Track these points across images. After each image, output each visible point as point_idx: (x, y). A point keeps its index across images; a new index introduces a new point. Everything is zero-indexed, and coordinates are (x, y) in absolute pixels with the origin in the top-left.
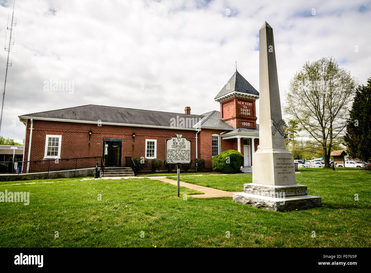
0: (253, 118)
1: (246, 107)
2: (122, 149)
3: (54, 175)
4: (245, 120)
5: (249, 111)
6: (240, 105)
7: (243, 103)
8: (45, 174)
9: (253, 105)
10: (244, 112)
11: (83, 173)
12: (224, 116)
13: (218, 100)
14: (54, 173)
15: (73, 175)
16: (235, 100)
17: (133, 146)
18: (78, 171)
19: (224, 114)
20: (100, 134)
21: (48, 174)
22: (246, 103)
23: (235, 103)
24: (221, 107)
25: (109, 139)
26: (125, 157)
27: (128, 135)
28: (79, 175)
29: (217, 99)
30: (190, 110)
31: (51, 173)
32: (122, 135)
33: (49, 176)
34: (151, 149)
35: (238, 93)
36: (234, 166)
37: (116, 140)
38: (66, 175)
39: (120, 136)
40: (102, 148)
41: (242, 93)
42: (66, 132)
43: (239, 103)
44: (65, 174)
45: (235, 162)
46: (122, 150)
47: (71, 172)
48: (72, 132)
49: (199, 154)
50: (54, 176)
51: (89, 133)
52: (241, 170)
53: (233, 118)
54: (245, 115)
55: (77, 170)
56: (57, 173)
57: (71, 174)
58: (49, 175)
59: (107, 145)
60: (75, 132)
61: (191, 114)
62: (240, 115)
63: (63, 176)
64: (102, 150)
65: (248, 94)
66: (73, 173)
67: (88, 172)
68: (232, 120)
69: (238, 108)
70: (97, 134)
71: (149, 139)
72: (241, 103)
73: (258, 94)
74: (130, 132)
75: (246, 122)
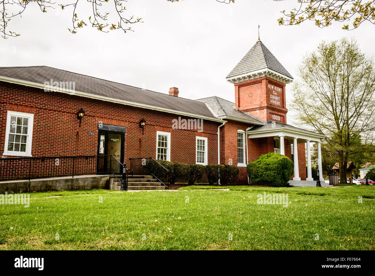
0: (283, 109)
1: (276, 94)
2: (125, 145)
3: (40, 185)
5: (278, 99)
6: (270, 89)
8: (25, 184)
9: (283, 91)
10: (274, 100)
11: (85, 183)
12: (241, 104)
14: (40, 182)
15: (70, 187)
16: (264, 82)
17: (140, 141)
18: (77, 179)
19: (241, 102)
20: (93, 116)
21: (30, 184)
22: (275, 88)
23: (265, 87)
24: (237, 90)
25: (107, 128)
26: (130, 159)
27: (133, 122)
28: (79, 186)
29: (231, 79)
30: (178, 92)
31: (36, 182)
32: (126, 121)
33: (30, 188)
34: (162, 148)
35: (271, 71)
37: (116, 129)
38: (59, 186)
39: (122, 124)
40: (97, 142)
41: (275, 73)
42: (41, 108)
43: (269, 86)
44: (58, 184)
46: (126, 147)
47: (67, 181)
48: (50, 110)
49: (223, 159)
50: (39, 188)
51: (78, 114)
52: (289, 182)
53: (261, 108)
54: (274, 105)
55: (75, 177)
56: (44, 181)
57: (67, 184)
58: (31, 186)
59: (102, 138)
60: (55, 111)
62: (270, 105)
63: (54, 188)
64: (97, 145)
66: (70, 183)
67: (93, 183)
68: (257, 111)
69: (268, 94)
70: (89, 116)
71: (161, 131)
72: (271, 87)
74: (136, 118)
75: (276, 115)
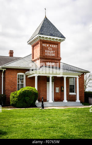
0: (57, 58)
1: (51, 49)
4: (49, 61)
5: (53, 52)
6: (45, 47)
7: (48, 45)
9: (58, 47)
10: (49, 53)
13: (29, 43)
19: (34, 56)
23: (39, 45)
24: (32, 49)
30: (13, 53)
35: (42, 36)
36: (27, 101)
41: (45, 36)
43: (44, 45)
45: (27, 97)
52: (35, 104)
54: (49, 56)
61: (13, 56)
62: (44, 56)
65: (52, 37)
69: (42, 50)
72: (46, 45)
73: (63, 37)
75: (50, 62)
